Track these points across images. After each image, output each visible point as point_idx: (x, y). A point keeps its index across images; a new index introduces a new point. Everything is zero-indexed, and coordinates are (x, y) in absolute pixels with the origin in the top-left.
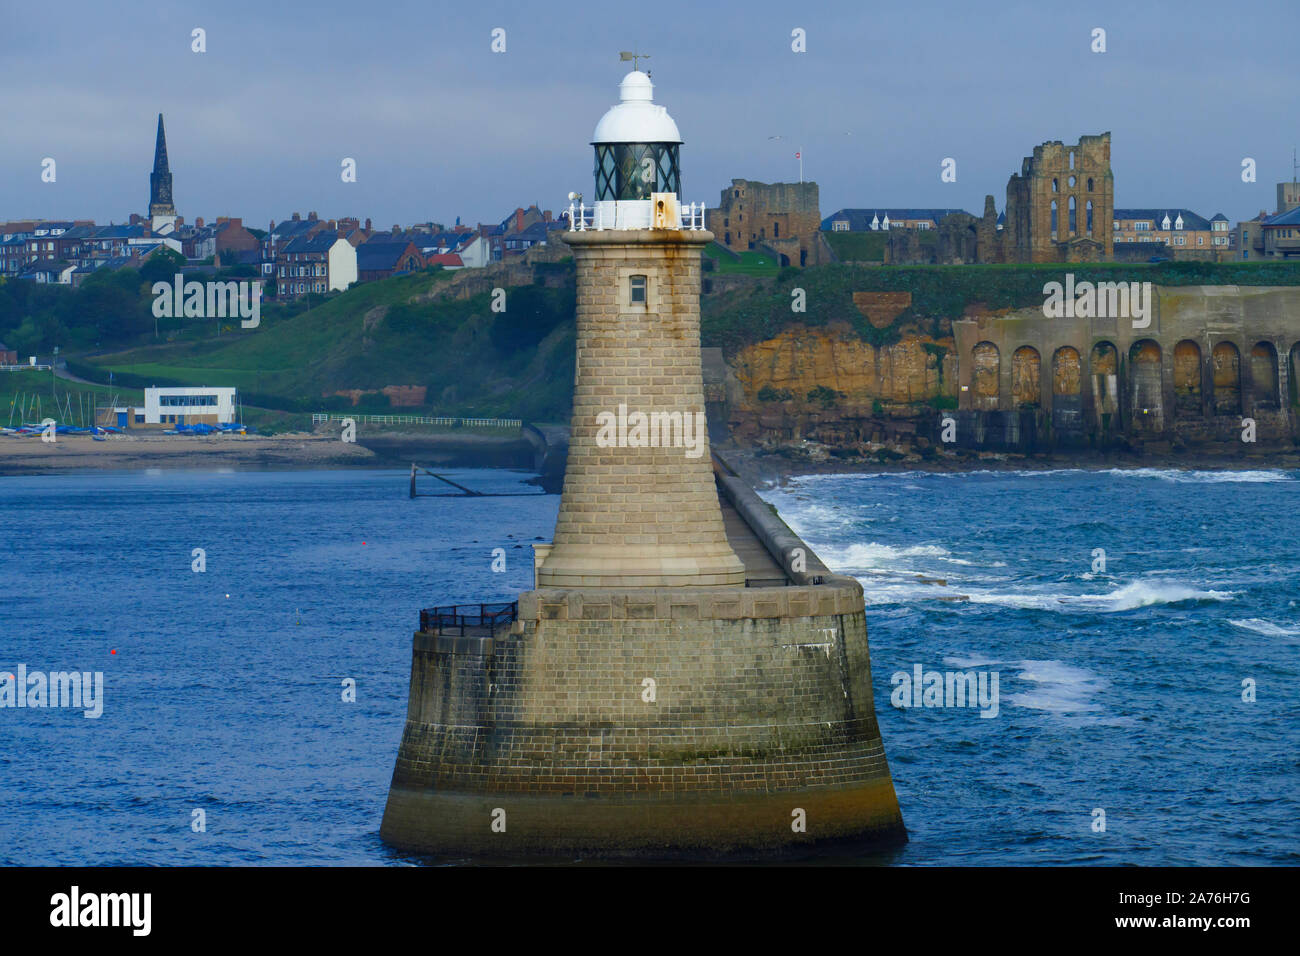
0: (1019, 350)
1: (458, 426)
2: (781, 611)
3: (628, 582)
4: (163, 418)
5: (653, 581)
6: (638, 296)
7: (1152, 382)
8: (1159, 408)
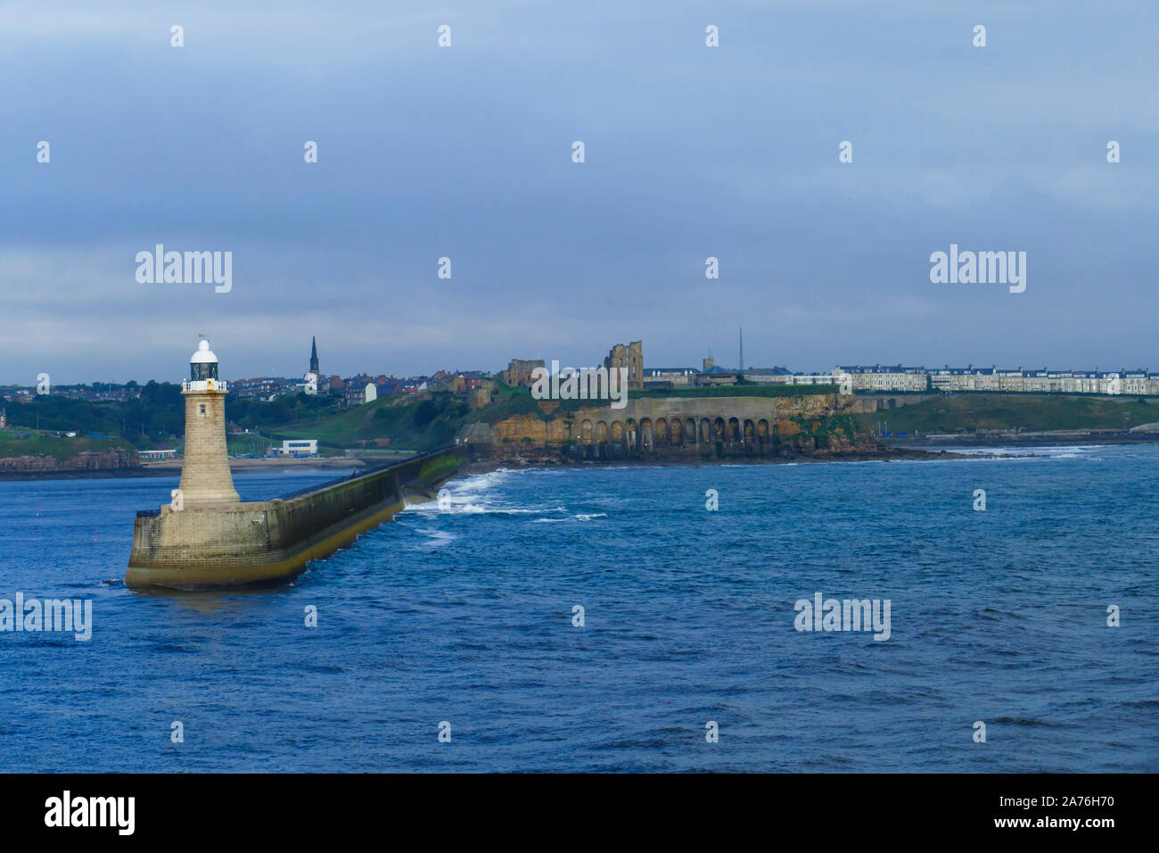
0: (599, 422)
1: (396, 453)
2: (244, 510)
3: (199, 501)
4: (290, 452)
5: (206, 501)
6: (203, 411)
7: (648, 433)
8: (651, 444)
